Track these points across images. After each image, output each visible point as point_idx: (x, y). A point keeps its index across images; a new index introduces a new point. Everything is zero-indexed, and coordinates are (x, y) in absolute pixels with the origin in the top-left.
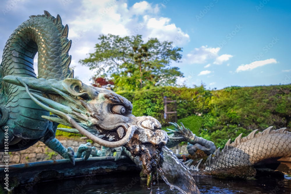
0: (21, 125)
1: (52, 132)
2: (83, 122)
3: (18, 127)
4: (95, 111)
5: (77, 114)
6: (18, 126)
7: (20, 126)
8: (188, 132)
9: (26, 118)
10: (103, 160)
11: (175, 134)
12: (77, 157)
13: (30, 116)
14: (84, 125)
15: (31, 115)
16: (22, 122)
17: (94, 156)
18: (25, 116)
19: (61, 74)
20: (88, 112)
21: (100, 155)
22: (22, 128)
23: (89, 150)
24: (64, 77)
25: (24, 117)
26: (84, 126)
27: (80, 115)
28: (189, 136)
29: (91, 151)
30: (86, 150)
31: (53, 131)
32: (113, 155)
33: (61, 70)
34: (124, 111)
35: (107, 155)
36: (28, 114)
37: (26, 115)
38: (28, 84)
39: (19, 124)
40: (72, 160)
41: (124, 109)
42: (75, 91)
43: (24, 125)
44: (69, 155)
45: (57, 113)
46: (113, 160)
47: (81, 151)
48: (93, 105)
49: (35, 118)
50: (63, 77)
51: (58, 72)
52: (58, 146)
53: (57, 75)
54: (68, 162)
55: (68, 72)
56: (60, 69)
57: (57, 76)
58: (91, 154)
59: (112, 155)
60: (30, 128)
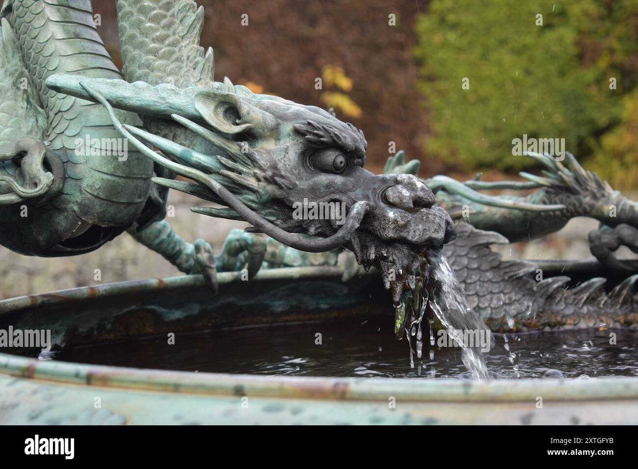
0: (95, 194)
1: (159, 203)
2: (247, 194)
3: (89, 199)
4: (274, 167)
5: (232, 175)
6: (89, 196)
7: (93, 195)
8: (593, 186)
9: (105, 177)
10: (304, 279)
11: (547, 192)
12: (224, 268)
13: (113, 170)
14: (250, 200)
15: (115, 168)
16: (97, 187)
17: (272, 265)
18: (103, 171)
19: (183, 63)
20: (257, 171)
21: (294, 261)
22: (97, 202)
23: (259, 249)
24: (189, 70)
25: (100, 175)
26: (249, 203)
27: (240, 177)
28: (594, 196)
29: (266, 250)
30: (249, 248)
31: (161, 200)
32: (336, 263)
33: (180, 50)
34: (343, 164)
35: (317, 263)
36: (110, 166)
37: (105, 170)
38: (111, 99)
39: (89, 191)
40: (208, 278)
41: (341, 159)
42: (225, 122)
43: (101, 193)
44: (198, 262)
45: (190, 175)
46: (337, 277)
47: (236, 250)
48: (268, 152)
49: (124, 175)
50: (186, 71)
51: (174, 57)
52: (164, 236)
53: (173, 66)
54: (198, 284)
55: (198, 54)
56: (176, 49)
57: (173, 69)
58: (266, 261)
59: (332, 262)
60: (114, 200)
